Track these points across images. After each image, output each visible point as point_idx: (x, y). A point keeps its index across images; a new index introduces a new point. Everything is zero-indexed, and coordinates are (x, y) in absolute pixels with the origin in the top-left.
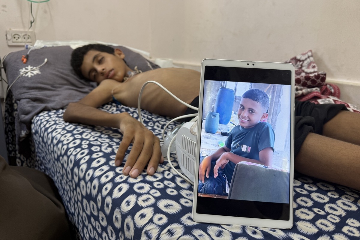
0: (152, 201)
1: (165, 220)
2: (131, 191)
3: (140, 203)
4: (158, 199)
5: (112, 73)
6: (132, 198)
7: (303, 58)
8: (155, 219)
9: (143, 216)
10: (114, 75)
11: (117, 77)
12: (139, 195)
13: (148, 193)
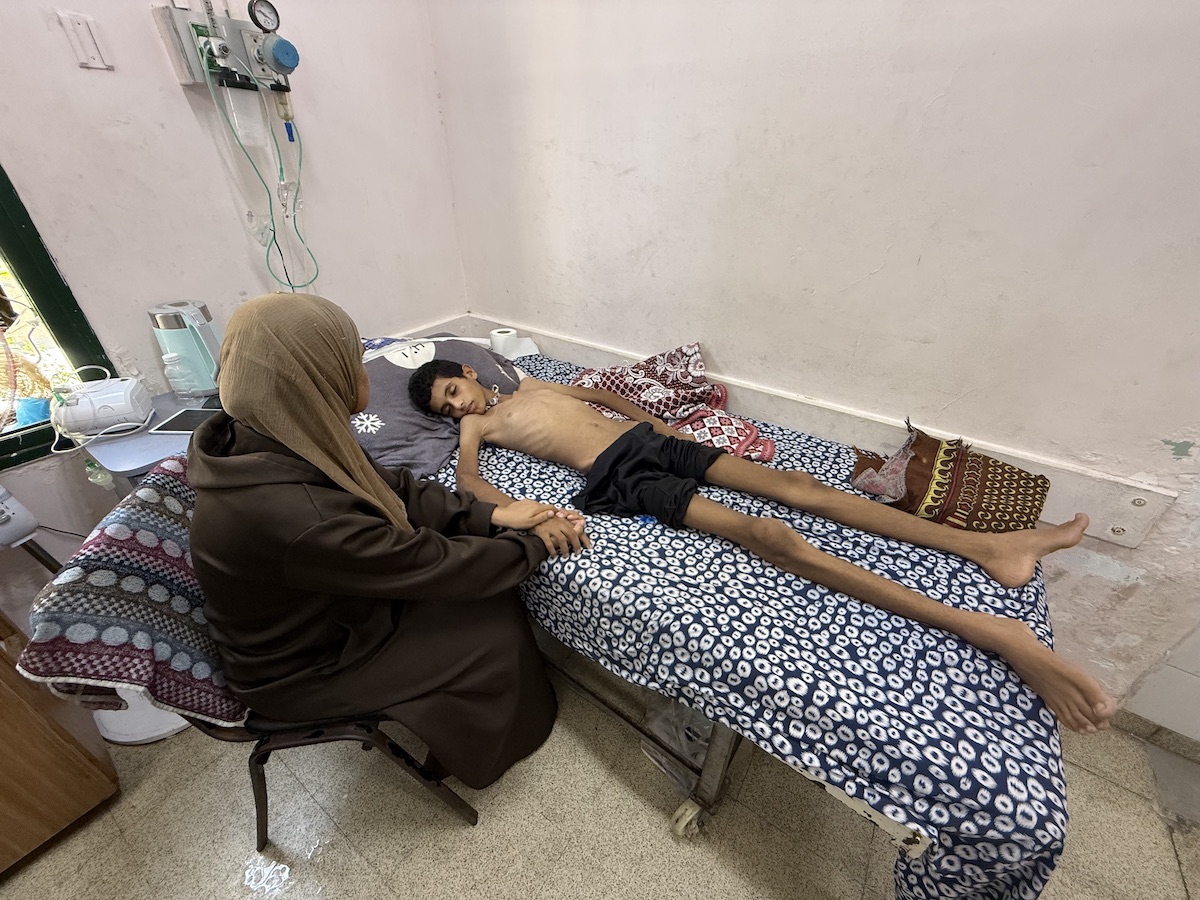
0: (597, 573)
1: (610, 585)
2: (578, 568)
3: (589, 576)
4: (600, 570)
5: (473, 406)
6: (581, 572)
7: (690, 353)
8: (604, 585)
9: (595, 584)
10: (476, 408)
11: (478, 411)
12: (586, 570)
13: (591, 567)
